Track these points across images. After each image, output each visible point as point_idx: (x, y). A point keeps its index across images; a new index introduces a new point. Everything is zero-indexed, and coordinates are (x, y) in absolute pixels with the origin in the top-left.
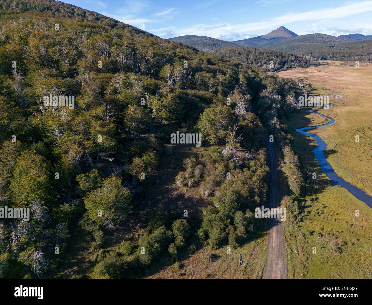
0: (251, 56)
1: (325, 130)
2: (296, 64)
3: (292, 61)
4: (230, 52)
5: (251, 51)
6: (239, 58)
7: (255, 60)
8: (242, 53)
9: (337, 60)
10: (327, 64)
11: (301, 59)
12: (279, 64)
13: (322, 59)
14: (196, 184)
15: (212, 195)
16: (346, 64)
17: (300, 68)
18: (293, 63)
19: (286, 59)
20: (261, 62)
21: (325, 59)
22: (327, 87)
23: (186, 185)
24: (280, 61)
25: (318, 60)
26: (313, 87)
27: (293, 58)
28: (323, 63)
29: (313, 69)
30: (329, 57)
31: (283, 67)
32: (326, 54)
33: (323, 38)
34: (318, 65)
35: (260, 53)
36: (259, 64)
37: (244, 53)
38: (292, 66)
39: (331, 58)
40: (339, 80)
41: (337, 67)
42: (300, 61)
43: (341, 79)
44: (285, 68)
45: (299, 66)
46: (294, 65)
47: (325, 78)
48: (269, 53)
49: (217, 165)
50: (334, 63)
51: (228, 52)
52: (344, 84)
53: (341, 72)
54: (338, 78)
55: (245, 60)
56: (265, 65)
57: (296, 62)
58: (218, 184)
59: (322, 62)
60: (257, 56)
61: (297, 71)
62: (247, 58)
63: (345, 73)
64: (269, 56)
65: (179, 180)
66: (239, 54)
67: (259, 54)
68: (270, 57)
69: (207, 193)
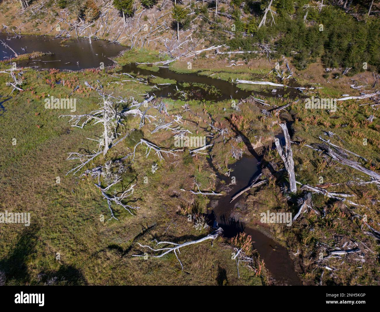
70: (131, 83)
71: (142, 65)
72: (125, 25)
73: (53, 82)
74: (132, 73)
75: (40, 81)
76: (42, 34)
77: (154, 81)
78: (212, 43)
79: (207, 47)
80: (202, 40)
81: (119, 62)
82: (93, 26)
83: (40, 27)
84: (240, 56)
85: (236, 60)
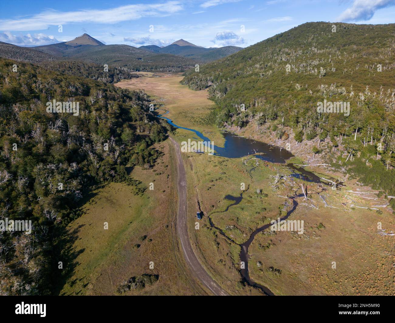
0: (82, 70)
1: (168, 115)
2: (122, 76)
3: (118, 74)
4: (59, 66)
5: (79, 65)
6: (73, 72)
7: (89, 75)
8: (72, 67)
9: (148, 71)
10: (143, 76)
11: (124, 72)
12: (109, 77)
13: (136, 71)
14: (144, 131)
15: (149, 133)
16: (157, 76)
17: (126, 80)
18: (119, 76)
19: (113, 72)
20: (95, 76)
21: (139, 71)
22: (155, 95)
23: (141, 132)
24: (109, 74)
25: (134, 71)
26: (148, 95)
27: (118, 72)
28: (140, 74)
29: (136, 81)
30: (141, 69)
31: (113, 81)
32: (138, 66)
33: (130, 49)
34: (138, 77)
35: (89, 67)
36: (94, 78)
37: (75, 68)
38: (120, 78)
39: (143, 69)
40: (158, 89)
41: (151, 78)
42: (123, 74)
43: (159, 88)
44: (115, 80)
45: (125, 78)
46: (121, 78)
47: (149, 89)
48: (97, 68)
49: (146, 125)
50: (147, 74)
51: (58, 67)
52: (163, 92)
53: (156, 83)
54: (157, 88)
55: (80, 74)
56: (99, 78)
57: (121, 75)
58: (150, 130)
59: (138, 73)
60: (87, 70)
61: (126, 82)
62: (80, 73)
63: (159, 83)
64: (98, 70)
65: (138, 131)
66: (70, 67)
67: (89, 69)
68: (100, 70)
69: (148, 133)
70: (288, 170)
71: (294, 165)
72: (297, 145)
73: (266, 165)
74: (290, 167)
75: (263, 164)
76: (263, 142)
77: (295, 171)
78: (326, 162)
79: (323, 163)
80: (323, 160)
81: (288, 162)
82: (284, 142)
83: (263, 138)
84: (333, 170)
85: (330, 171)
